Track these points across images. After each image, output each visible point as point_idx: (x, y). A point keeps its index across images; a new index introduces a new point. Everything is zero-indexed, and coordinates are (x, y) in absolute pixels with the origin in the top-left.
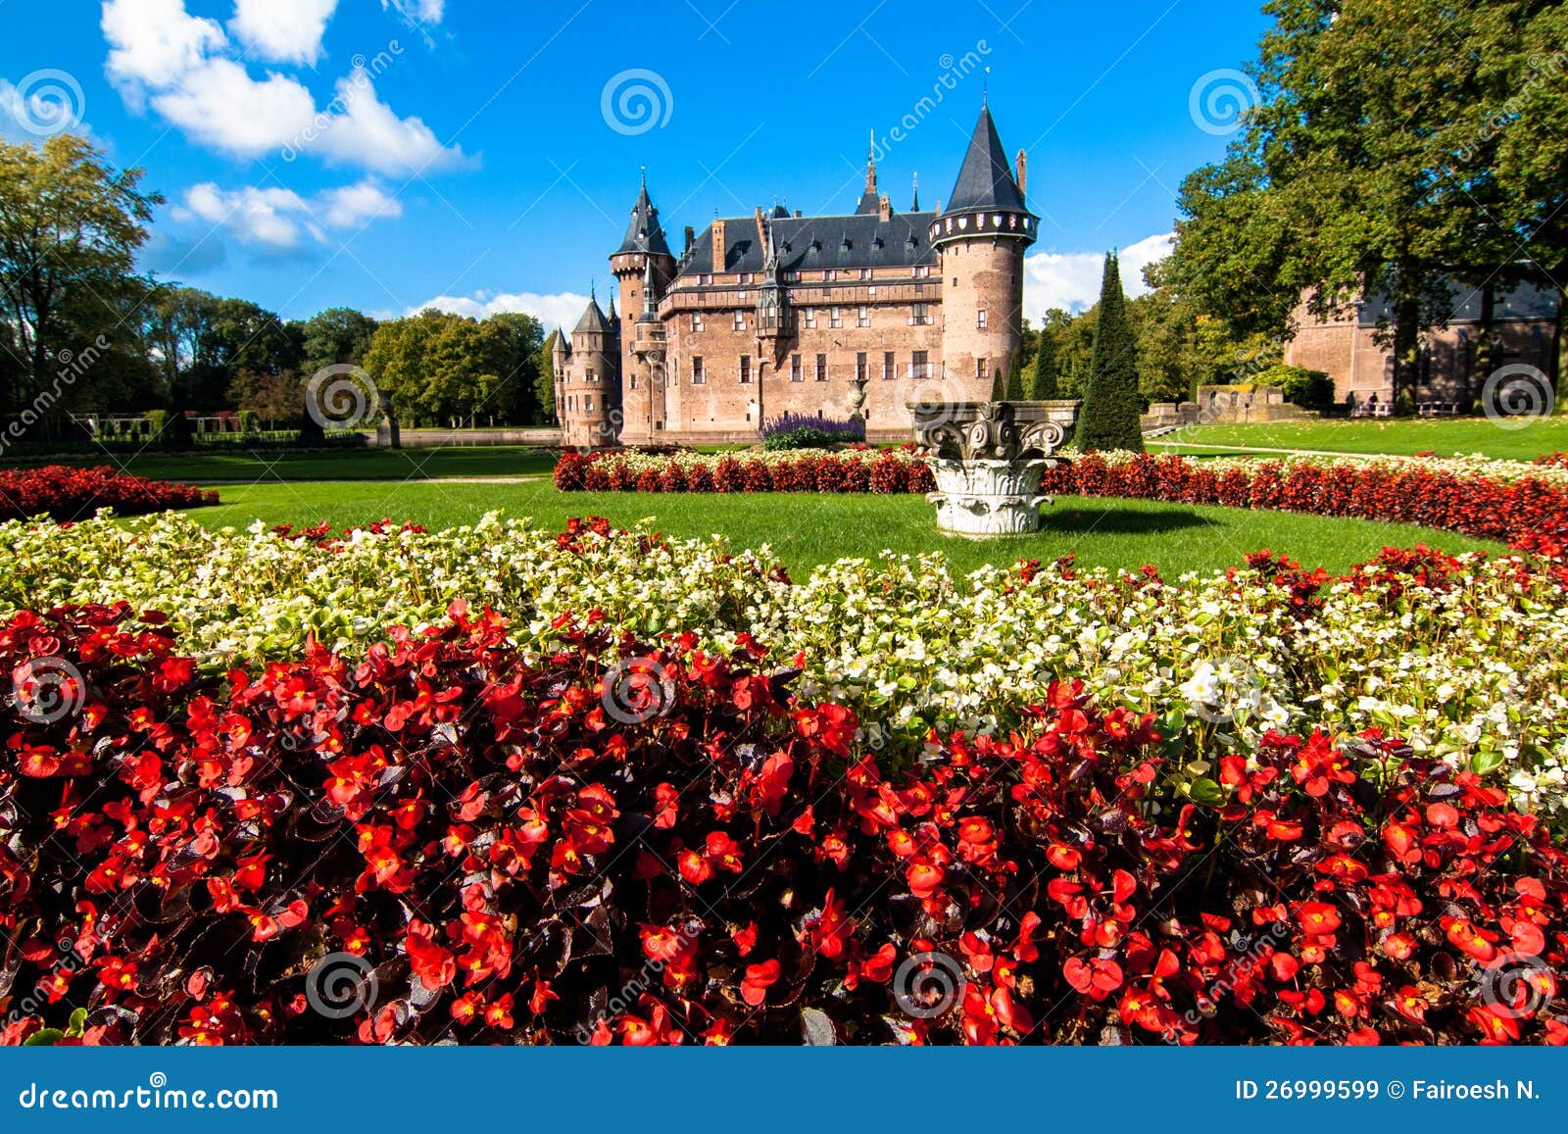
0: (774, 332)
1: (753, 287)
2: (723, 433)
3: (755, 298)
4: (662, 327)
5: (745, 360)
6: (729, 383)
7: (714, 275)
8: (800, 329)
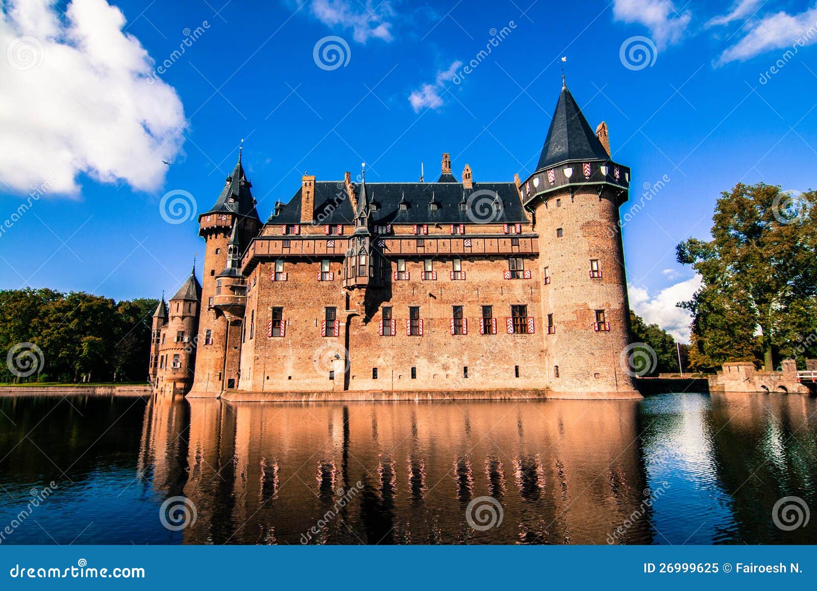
0: (365, 281)
1: (342, 237)
2: (302, 394)
3: (343, 248)
4: (243, 282)
5: (330, 313)
6: (311, 337)
7: (301, 225)
8: (393, 281)
